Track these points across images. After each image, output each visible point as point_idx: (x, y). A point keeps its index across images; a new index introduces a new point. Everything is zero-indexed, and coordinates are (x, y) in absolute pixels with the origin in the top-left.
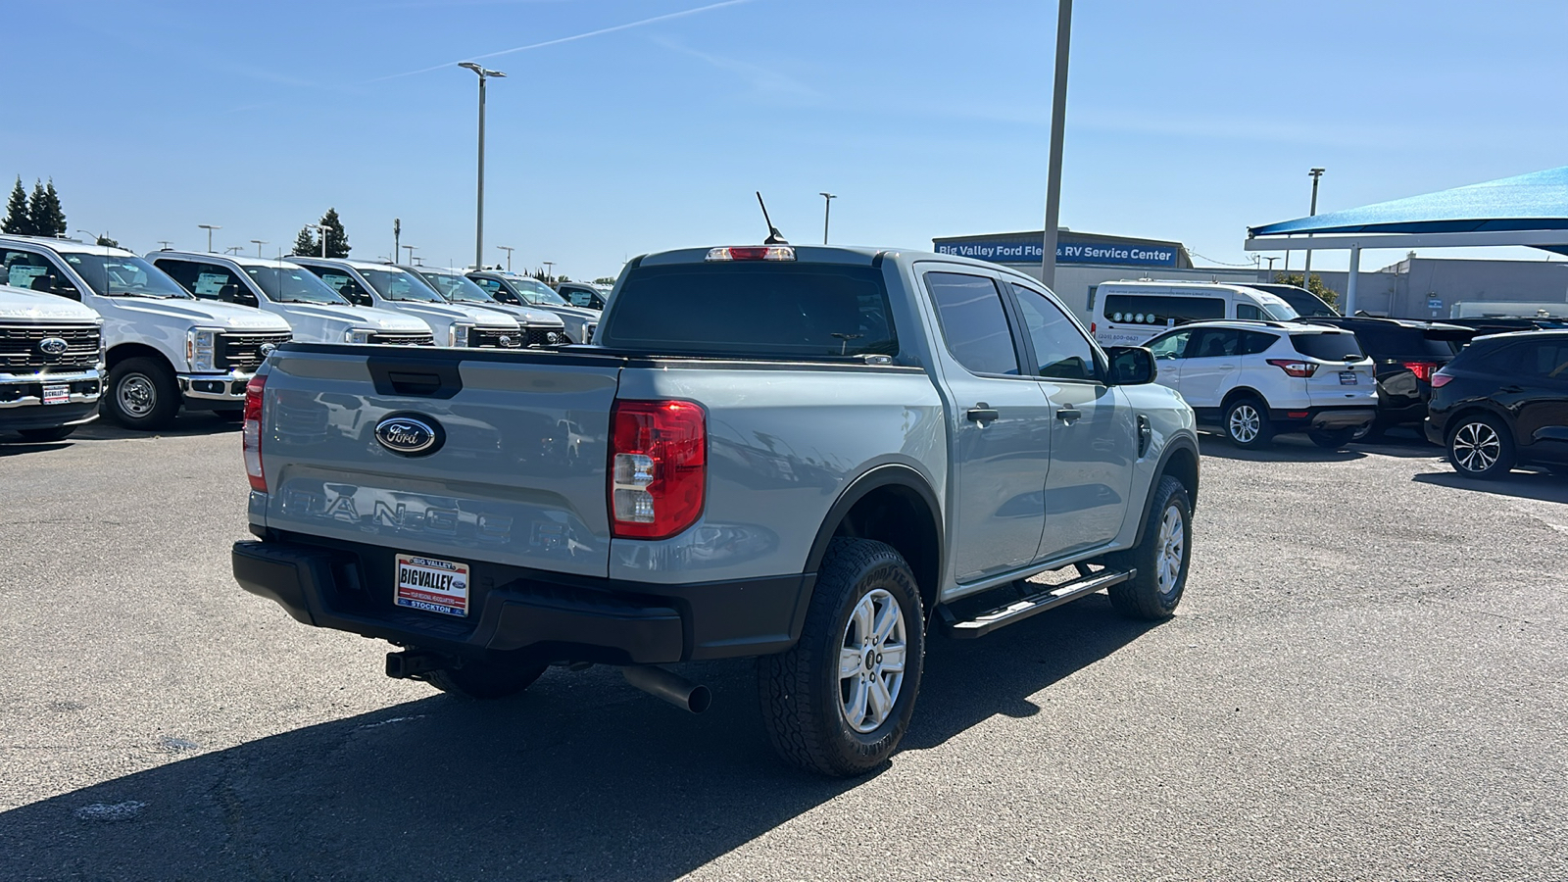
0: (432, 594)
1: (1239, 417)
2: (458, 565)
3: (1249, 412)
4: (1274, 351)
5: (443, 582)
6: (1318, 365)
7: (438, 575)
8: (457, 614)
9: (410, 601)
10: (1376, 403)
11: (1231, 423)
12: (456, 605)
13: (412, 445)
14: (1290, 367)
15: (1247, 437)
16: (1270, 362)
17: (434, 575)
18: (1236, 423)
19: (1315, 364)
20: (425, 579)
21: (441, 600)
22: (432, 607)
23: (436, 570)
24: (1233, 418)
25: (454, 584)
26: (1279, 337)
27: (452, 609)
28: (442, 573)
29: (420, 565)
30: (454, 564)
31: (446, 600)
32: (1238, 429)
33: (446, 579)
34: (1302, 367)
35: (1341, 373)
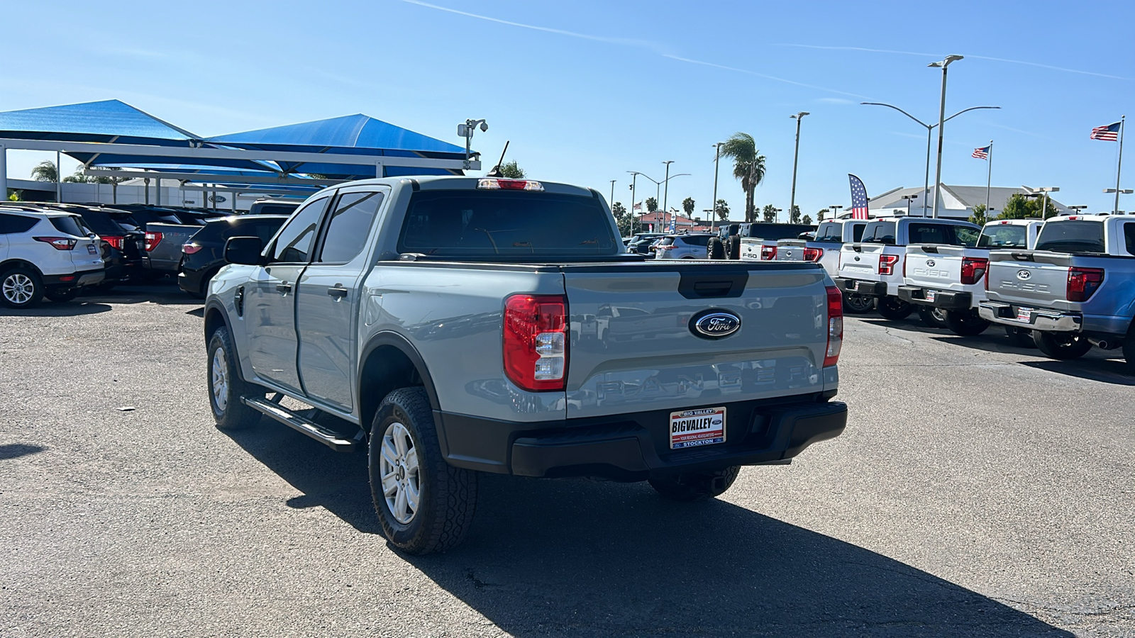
0: (697, 434)
1: (10, 283)
2: (716, 409)
3: (22, 279)
4: (36, 231)
5: (705, 423)
6: (77, 240)
7: (701, 420)
8: (719, 441)
9: (682, 444)
10: (103, 267)
11: (4, 289)
12: (715, 436)
13: (726, 330)
14: (56, 242)
15: (22, 298)
16: (37, 239)
17: (698, 420)
18: (7, 288)
19: (74, 240)
20: (693, 425)
21: (704, 436)
22: (700, 442)
23: (699, 417)
24: (5, 285)
25: (713, 423)
26: (40, 219)
27: (714, 440)
28: (703, 418)
29: (689, 416)
30: (714, 409)
31: (707, 435)
32: (10, 294)
33: (707, 421)
34: (66, 242)
35: (88, 246)
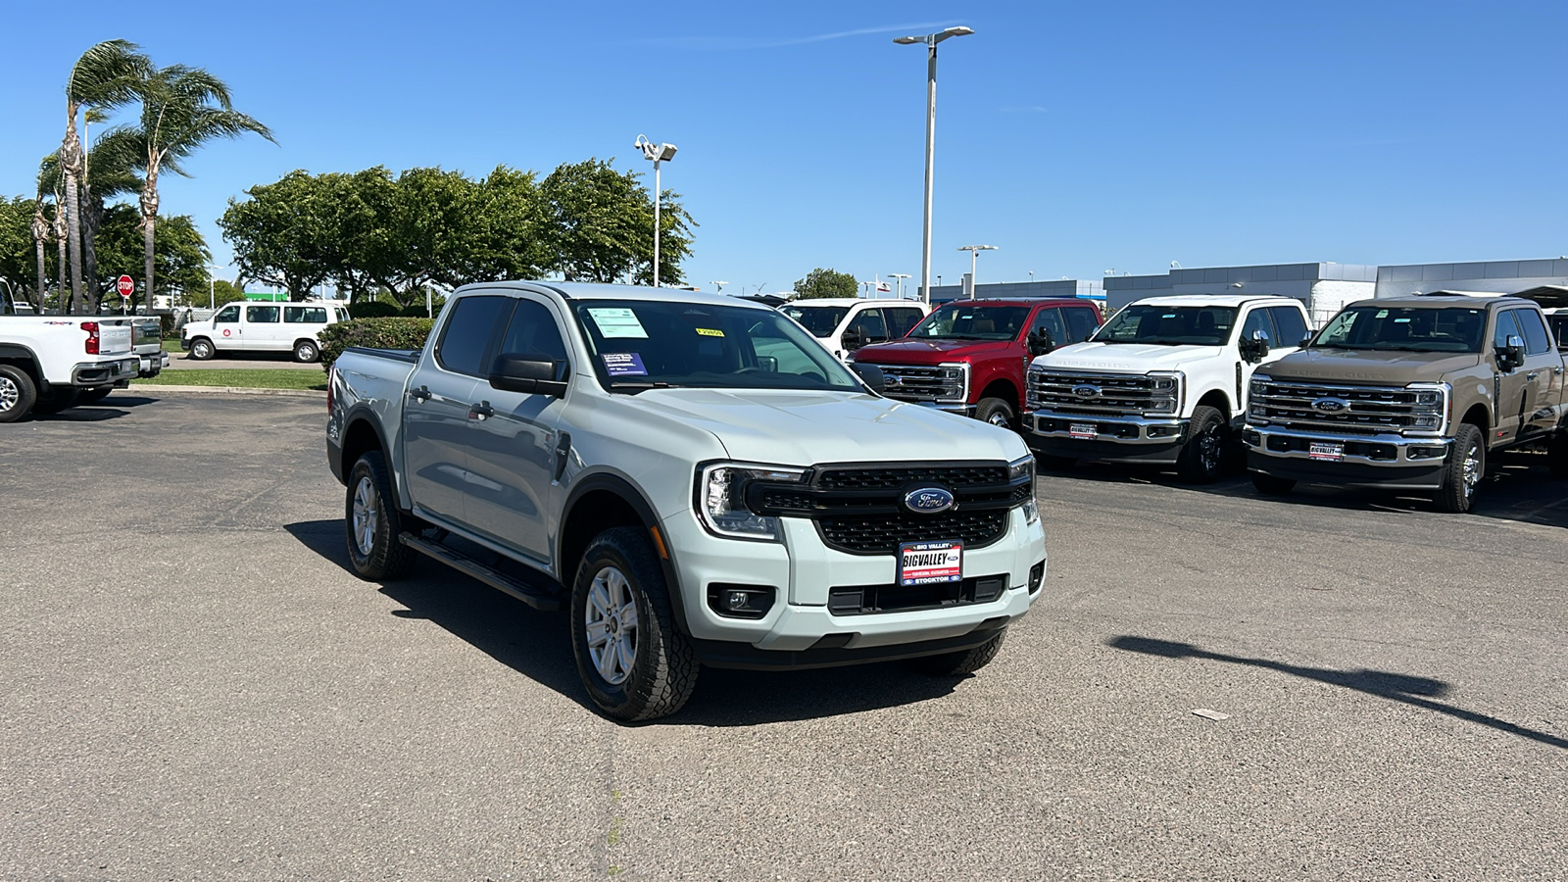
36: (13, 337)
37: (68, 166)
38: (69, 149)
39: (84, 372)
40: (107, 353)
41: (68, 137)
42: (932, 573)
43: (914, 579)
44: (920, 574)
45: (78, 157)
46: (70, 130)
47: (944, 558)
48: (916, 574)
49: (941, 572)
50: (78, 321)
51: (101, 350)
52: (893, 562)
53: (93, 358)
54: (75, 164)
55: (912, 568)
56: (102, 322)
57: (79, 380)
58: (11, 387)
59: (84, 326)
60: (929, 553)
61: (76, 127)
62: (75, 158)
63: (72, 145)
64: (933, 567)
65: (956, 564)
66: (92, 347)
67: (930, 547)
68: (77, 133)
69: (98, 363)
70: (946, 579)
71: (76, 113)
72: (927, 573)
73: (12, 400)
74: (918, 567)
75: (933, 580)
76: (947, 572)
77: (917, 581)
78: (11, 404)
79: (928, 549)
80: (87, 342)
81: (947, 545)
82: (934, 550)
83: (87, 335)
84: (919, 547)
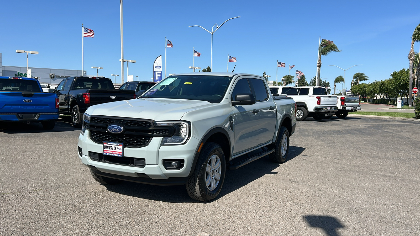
36: (302, 100)
37: (410, 58)
38: (411, 54)
39: (316, 109)
40: (323, 104)
41: (411, 50)
42: (113, 152)
43: (107, 153)
44: (109, 152)
45: (413, 56)
46: (412, 49)
47: (117, 148)
48: (108, 152)
49: (116, 153)
50: (316, 96)
51: (321, 103)
52: (101, 146)
53: (319, 106)
54: (412, 58)
55: (107, 150)
56: (321, 96)
57: (315, 111)
58: (302, 112)
59: (317, 98)
60: (111, 146)
61: (414, 47)
62: (412, 56)
63: (412, 52)
64: (113, 150)
65: (121, 151)
66: (319, 103)
67: (112, 144)
68: (414, 49)
69: (320, 107)
70: (117, 155)
71: (414, 44)
72: (112, 152)
73: (302, 115)
74: (109, 150)
75: (113, 155)
76: (118, 153)
77: (108, 154)
78: (302, 116)
79: (111, 144)
80: (317, 101)
81: (117, 144)
82: (114, 145)
83: (317, 100)
84: (108, 143)
